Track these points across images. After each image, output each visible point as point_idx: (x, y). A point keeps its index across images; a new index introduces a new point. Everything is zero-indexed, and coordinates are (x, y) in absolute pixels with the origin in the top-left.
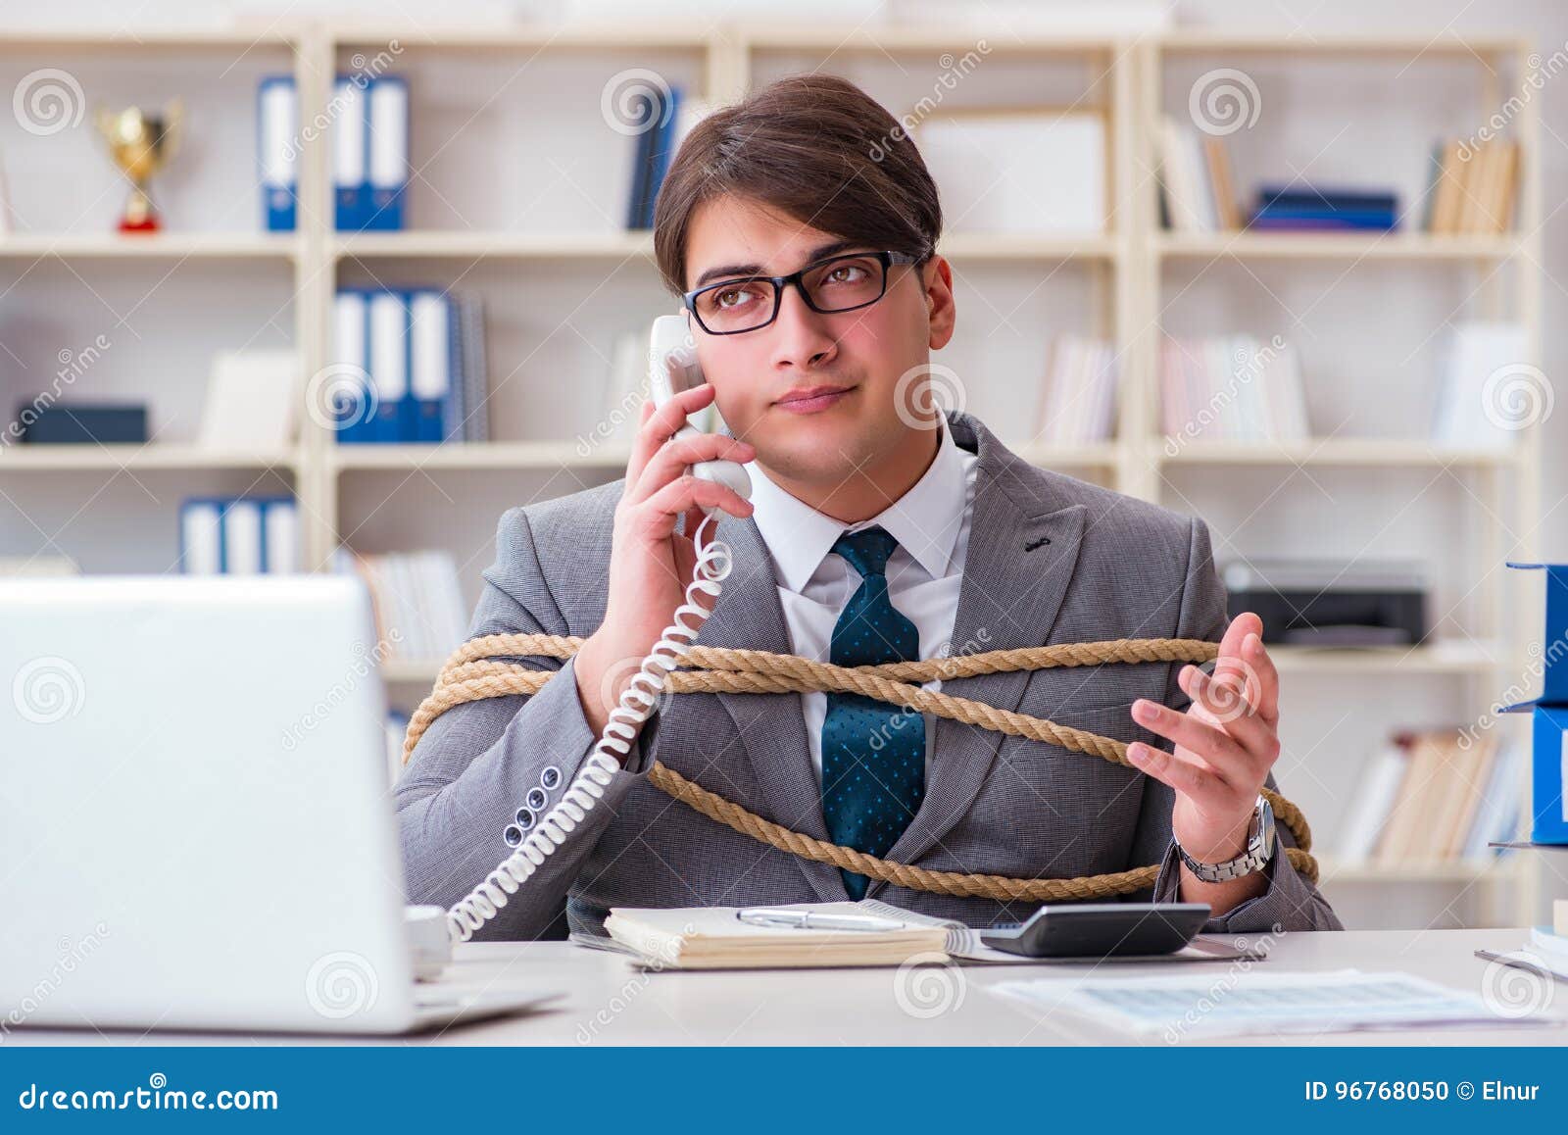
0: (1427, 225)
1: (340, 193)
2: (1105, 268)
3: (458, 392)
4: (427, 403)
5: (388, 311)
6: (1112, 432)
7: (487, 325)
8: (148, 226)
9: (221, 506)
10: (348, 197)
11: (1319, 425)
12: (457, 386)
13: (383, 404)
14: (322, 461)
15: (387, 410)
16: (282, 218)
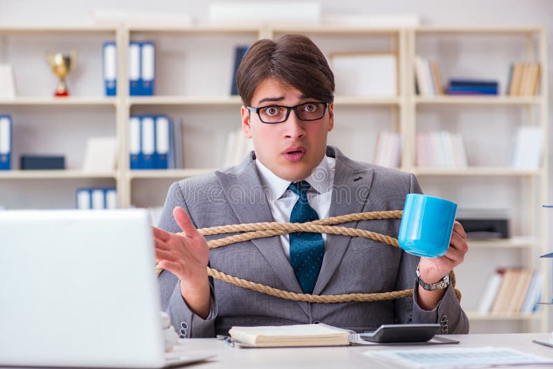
0: (508, 93)
1: (131, 82)
2: (397, 108)
3: (172, 152)
4: (162, 155)
5: (148, 123)
6: (400, 165)
7: (182, 128)
8: (65, 94)
9: (91, 191)
10: (134, 84)
11: (471, 162)
12: (172, 149)
13: (147, 156)
14: (125, 176)
15: (148, 158)
16: (111, 91)
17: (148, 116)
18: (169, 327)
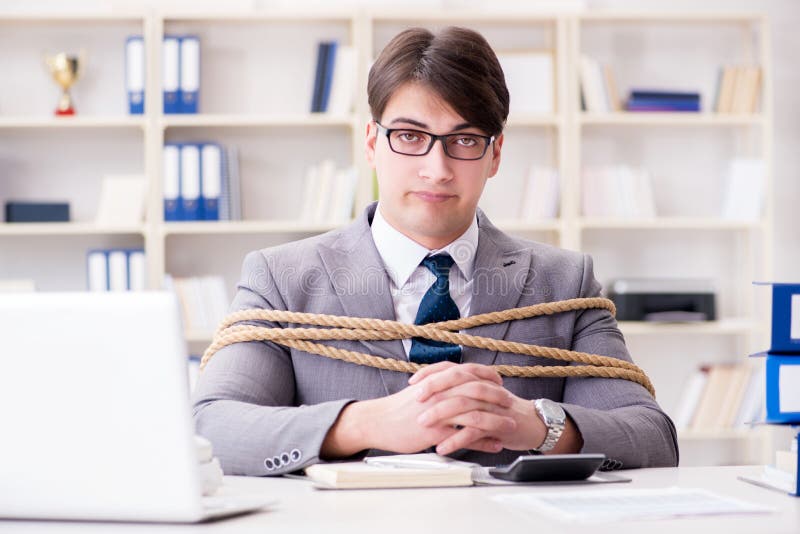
0: (715, 109)
1: (166, 94)
2: (554, 130)
3: (226, 195)
4: (209, 200)
5: (190, 153)
6: (558, 214)
7: (240, 160)
8: (70, 112)
9: (107, 254)
10: (170, 97)
11: (661, 210)
12: (226, 191)
13: (188, 201)
14: (157, 230)
15: (190, 204)
16: (137, 108)
17: (190, 144)
18: (211, 460)
